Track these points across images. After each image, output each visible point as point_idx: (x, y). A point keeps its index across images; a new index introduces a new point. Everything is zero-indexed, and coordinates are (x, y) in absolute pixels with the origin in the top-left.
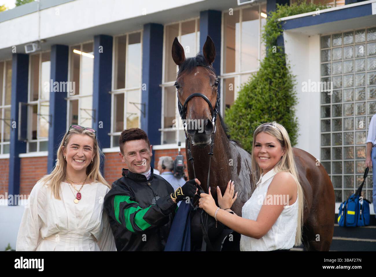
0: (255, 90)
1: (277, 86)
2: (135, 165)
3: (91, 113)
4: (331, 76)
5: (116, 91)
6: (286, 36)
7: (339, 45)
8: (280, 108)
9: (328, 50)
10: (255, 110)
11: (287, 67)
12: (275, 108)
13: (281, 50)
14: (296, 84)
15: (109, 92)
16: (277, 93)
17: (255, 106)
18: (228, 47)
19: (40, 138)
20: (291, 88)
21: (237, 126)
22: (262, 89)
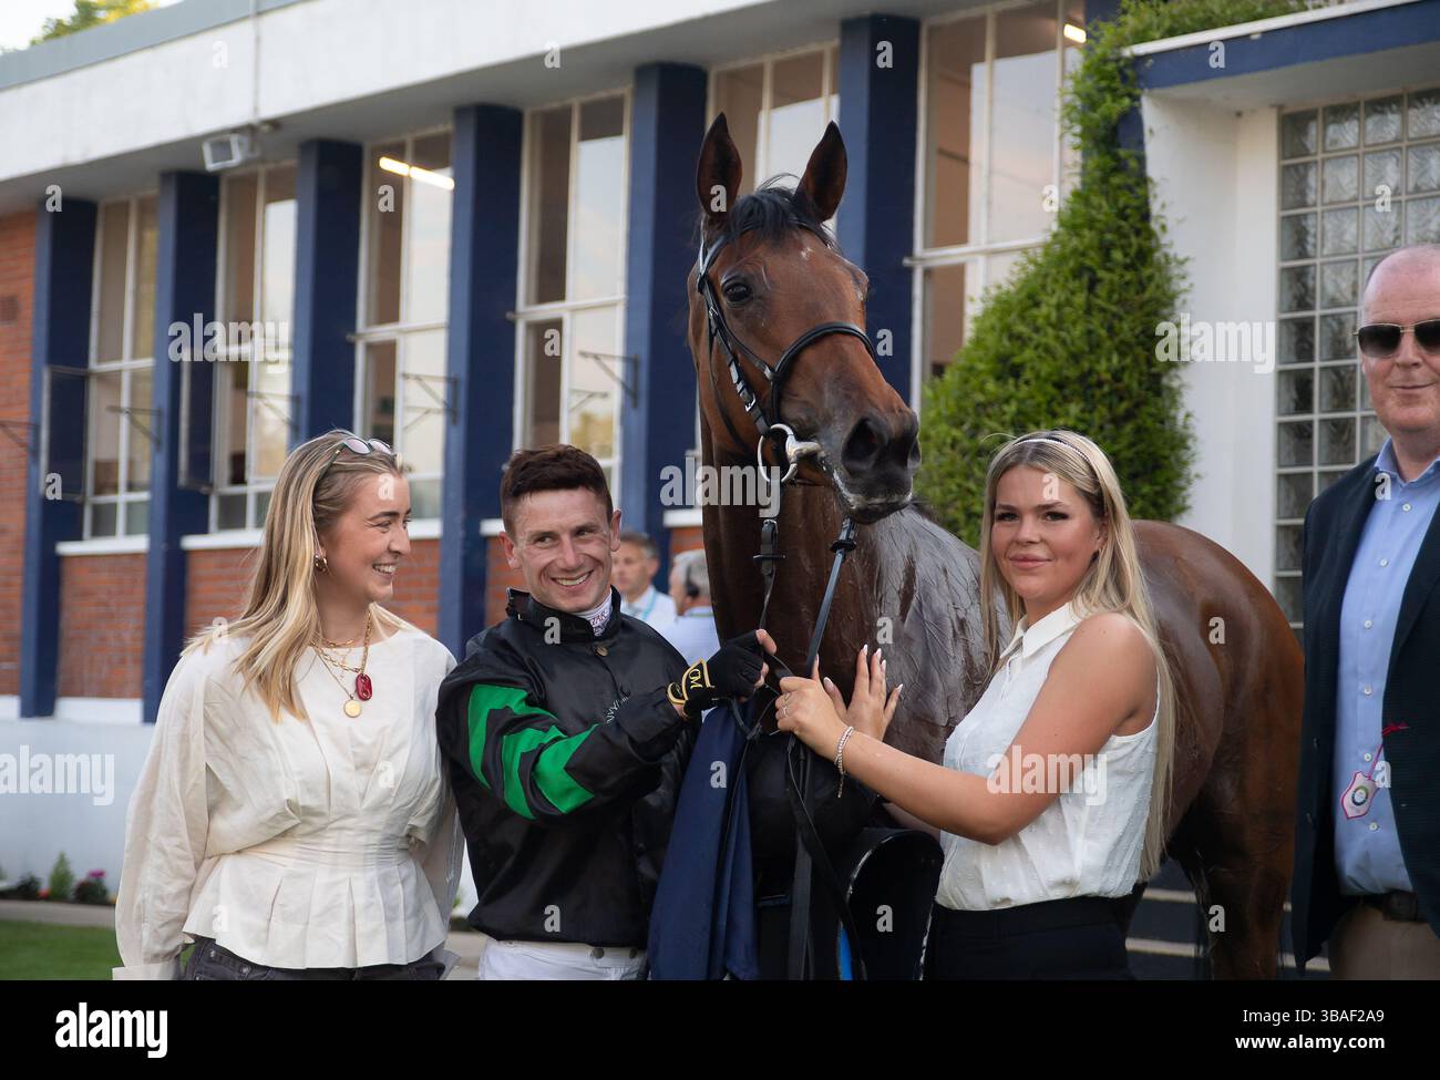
0: (1035, 312)
1: (1115, 297)
2: (554, 579)
3: (440, 389)
4: (1318, 261)
5: (533, 312)
6: (1152, 114)
7: (1345, 145)
8: (1126, 378)
9: (1306, 165)
10: (1033, 382)
11: (1154, 226)
12: (1107, 376)
13: (1133, 164)
14: (1186, 291)
15: (509, 315)
16: (1116, 323)
17: (1032, 368)
18: (942, 152)
19: (258, 478)
20: (1166, 305)
21: (966, 443)
22: (1059, 307)
